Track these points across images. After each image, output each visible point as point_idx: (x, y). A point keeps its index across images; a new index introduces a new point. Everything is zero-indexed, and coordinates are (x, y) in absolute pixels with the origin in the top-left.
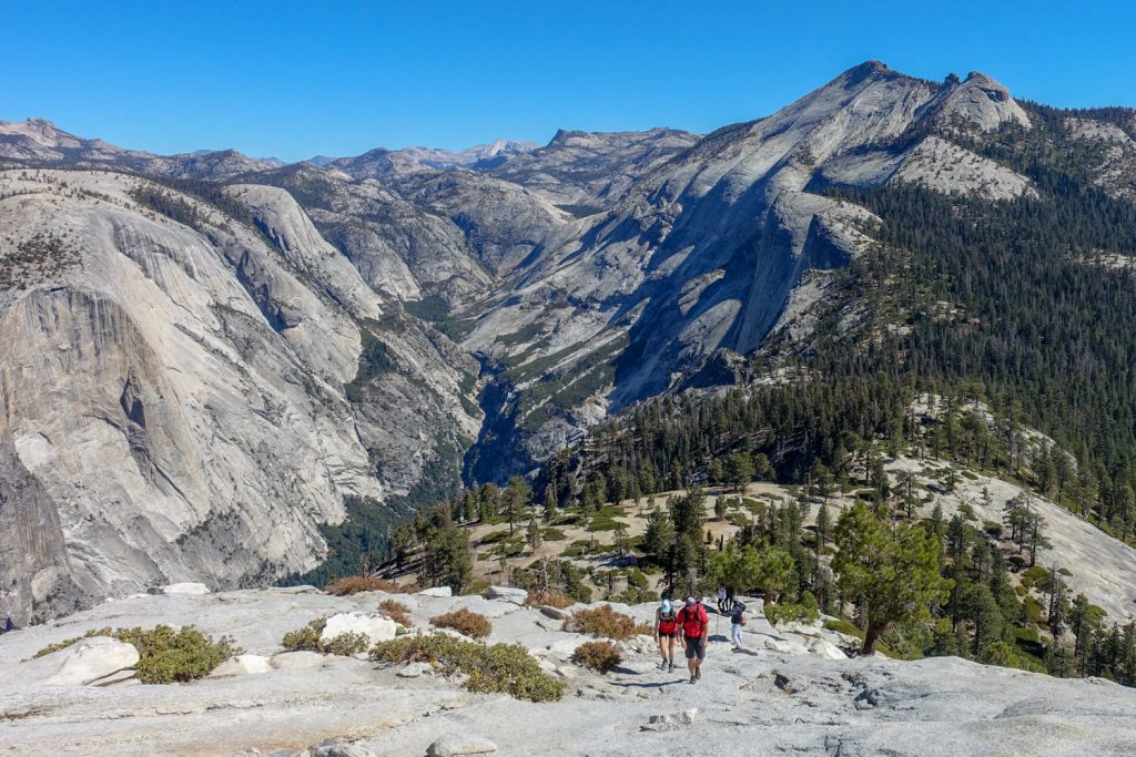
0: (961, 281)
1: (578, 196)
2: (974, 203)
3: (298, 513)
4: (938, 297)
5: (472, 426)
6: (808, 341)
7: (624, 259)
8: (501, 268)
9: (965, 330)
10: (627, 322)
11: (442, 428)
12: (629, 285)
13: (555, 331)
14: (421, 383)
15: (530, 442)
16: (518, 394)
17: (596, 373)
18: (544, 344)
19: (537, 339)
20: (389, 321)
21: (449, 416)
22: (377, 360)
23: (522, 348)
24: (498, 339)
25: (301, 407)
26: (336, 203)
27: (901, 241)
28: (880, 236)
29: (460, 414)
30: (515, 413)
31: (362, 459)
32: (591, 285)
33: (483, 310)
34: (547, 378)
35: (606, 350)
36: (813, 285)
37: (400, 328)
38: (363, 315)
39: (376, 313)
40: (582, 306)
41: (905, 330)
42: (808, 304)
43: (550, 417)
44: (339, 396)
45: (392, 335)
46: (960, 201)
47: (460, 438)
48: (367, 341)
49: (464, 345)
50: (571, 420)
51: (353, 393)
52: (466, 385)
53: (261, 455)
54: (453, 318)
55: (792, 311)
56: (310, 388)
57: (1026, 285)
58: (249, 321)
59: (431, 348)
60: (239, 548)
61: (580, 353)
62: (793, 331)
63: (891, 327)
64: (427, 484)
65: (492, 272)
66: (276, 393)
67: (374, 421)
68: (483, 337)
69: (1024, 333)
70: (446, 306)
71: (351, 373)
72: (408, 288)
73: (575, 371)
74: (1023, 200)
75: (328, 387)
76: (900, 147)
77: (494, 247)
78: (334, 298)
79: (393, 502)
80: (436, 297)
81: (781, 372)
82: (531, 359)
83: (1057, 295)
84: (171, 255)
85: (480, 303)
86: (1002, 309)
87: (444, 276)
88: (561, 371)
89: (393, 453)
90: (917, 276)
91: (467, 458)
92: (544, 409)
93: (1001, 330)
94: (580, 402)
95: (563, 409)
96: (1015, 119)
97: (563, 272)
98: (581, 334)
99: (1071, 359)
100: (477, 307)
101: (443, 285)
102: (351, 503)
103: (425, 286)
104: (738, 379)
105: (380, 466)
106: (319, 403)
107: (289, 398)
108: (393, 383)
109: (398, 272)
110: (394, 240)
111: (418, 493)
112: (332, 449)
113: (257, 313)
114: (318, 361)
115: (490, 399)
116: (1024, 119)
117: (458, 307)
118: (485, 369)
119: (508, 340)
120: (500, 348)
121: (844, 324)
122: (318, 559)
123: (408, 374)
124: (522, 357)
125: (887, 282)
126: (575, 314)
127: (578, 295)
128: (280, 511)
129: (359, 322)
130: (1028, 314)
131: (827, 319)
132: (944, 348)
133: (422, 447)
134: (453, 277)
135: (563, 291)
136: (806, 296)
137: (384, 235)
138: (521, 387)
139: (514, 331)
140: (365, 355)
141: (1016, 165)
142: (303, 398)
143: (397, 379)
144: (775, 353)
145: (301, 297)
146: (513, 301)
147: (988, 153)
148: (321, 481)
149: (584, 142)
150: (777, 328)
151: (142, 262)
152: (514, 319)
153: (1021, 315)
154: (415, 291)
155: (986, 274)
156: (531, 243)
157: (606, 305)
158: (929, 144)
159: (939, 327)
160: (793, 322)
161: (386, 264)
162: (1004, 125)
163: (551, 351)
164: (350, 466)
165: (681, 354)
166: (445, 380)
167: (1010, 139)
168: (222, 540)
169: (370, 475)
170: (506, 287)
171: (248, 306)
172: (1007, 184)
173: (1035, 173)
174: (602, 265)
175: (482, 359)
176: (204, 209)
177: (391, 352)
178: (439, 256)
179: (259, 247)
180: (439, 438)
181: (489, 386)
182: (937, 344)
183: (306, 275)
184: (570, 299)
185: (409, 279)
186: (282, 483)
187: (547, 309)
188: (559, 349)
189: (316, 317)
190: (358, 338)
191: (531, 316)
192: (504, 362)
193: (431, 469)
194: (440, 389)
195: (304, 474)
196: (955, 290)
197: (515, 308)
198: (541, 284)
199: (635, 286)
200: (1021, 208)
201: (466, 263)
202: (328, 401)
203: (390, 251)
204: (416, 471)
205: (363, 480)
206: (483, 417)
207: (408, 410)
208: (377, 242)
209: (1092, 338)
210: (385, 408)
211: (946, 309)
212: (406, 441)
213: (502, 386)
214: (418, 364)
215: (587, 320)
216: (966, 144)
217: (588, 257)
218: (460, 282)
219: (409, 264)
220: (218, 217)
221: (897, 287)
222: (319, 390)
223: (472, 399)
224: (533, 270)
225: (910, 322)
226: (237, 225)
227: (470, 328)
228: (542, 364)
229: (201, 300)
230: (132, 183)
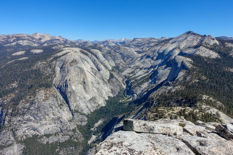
1: (138, 49)
2: (208, 58)
3: (102, 98)
4: (203, 76)
5: (125, 87)
7: (148, 62)
8: (127, 61)
9: (207, 81)
10: (148, 72)
11: (120, 86)
12: (149, 66)
13: (137, 72)
14: (117, 80)
15: (134, 90)
16: (132, 82)
17: (144, 80)
18: (135, 75)
19: (134, 74)
20: (112, 70)
21: (121, 85)
22: (112, 76)
23: (131, 75)
24: (128, 73)
25: (102, 83)
26: (103, 51)
27: (196, 66)
28: (193, 64)
29: (123, 84)
30: (131, 85)
31: (110, 91)
32: (142, 66)
33: (125, 68)
34: (136, 80)
35: (145, 77)
37: (114, 71)
38: (109, 69)
40: (141, 69)
41: (197, 81)
43: (137, 86)
44: (107, 81)
45: (113, 72)
46: (206, 58)
47: (123, 88)
48: (110, 73)
49: (122, 74)
50: (140, 87)
51: (109, 81)
52: (123, 80)
53: (98, 89)
55: (179, 76)
56: (103, 80)
57: (217, 74)
58: (95, 70)
59: (118, 75)
60: (96, 102)
61: (141, 77)
63: (195, 80)
64: (119, 95)
65: (126, 62)
66: (99, 80)
67: (111, 85)
68: (125, 73)
69: (216, 82)
70: (119, 67)
71: (108, 78)
72: (113, 64)
73: (141, 79)
74: (217, 58)
75: (105, 80)
76: (196, 47)
77: (126, 58)
78: (105, 66)
79: (114, 97)
80: (117, 66)
82: (133, 77)
83: (222, 76)
84: (86, 61)
85: (124, 67)
86: (213, 78)
87: (119, 63)
88: (138, 79)
89: (114, 90)
90: (199, 72)
91: (124, 92)
92: (136, 85)
93: (213, 82)
94: (141, 84)
95: (139, 85)
96: (216, 44)
97: (138, 63)
98: (140, 73)
99: (224, 88)
100: (124, 68)
101: (119, 64)
102: (109, 97)
103: (116, 64)
104: (171, 86)
105: (112, 91)
106: (105, 83)
107: (101, 81)
108: (114, 80)
109: (112, 62)
110: (111, 57)
111: (117, 96)
112: (106, 89)
113: (96, 69)
114: (104, 76)
115: (127, 82)
116: (218, 43)
117: (121, 68)
118: (126, 78)
119: (129, 74)
120: (128, 75)
122: (105, 104)
123: (116, 78)
124: (132, 76)
125: (194, 73)
126: (140, 70)
127: (140, 67)
128: (100, 97)
129: (109, 70)
130: (217, 80)
132: (204, 84)
133: (118, 90)
134: (120, 63)
135: (138, 66)
136: (181, 74)
137: (110, 56)
138: (132, 81)
139: (130, 72)
140: (110, 75)
141: (216, 51)
142: (102, 81)
143: (114, 79)
145: (102, 67)
146: (130, 67)
147: (211, 49)
148: (105, 93)
149: (139, 40)
150: (177, 79)
151: (83, 62)
152: (130, 70)
154: (114, 65)
155: (210, 72)
156: (132, 58)
157: (145, 69)
158: (201, 48)
159: (203, 81)
160: (179, 78)
161: (110, 61)
162: (214, 44)
163: (136, 76)
164: (109, 92)
165: (158, 78)
166: (120, 79)
167: (215, 47)
168: (94, 101)
169: (111, 93)
170: (128, 64)
171: (95, 68)
172: (214, 55)
173: (219, 53)
174: (144, 62)
175: (126, 77)
176: (89, 53)
177: (113, 75)
178: (118, 59)
179: (96, 59)
180: (120, 88)
181: (127, 81)
182: (203, 84)
183: (102, 63)
184: (139, 68)
185: (114, 63)
186: (101, 94)
187: (135, 69)
188: (137, 75)
189: (104, 70)
190: (109, 73)
191: (133, 70)
192: (129, 77)
193: (119, 93)
194: (120, 81)
195: (103, 92)
196: (205, 74)
197: (130, 69)
198: (134, 65)
199: (150, 66)
200: (217, 59)
201: (122, 61)
202: (106, 82)
203: (111, 59)
204: (117, 93)
205: (110, 94)
206: (126, 85)
207: (116, 84)
208: (109, 57)
209: (228, 84)
210: (113, 83)
211: (204, 78)
212: (116, 88)
213: (129, 81)
214: (117, 77)
215: (142, 71)
216: (207, 48)
217: (142, 61)
218: (121, 63)
219: (114, 60)
220: (90, 55)
221: (196, 74)
222: (104, 80)
223: (124, 82)
224: (132, 62)
225: (198, 79)
226: (93, 56)
227: (123, 71)
228: (135, 78)
229: (89, 67)
230: (80, 49)
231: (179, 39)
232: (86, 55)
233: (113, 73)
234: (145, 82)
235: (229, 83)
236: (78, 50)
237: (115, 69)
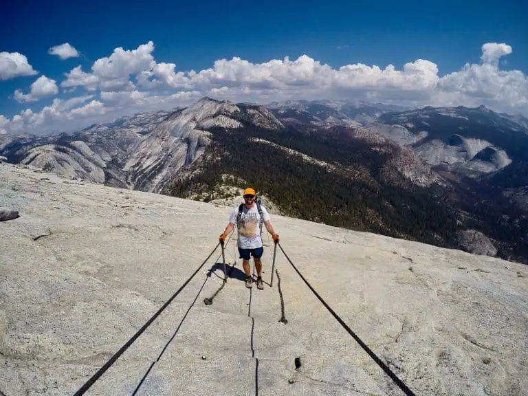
1: (141, 129)
2: (230, 129)
7: (156, 144)
8: (128, 150)
9: (231, 157)
10: (159, 159)
13: (144, 163)
14: (117, 180)
17: (155, 172)
18: (142, 166)
19: (140, 166)
20: (108, 167)
22: (108, 176)
23: (137, 168)
24: (131, 167)
26: (90, 140)
27: (217, 140)
28: (213, 139)
32: (150, 152)
33: (126, 160)
34: (144, 174)
35: (155, 167)
36: (201, 150)
37: (111, 168)
38: (103, 166)
39: (105, 166)
40: (149, 157)
42: (200, 155)
46: (228, 129)
48: (105, 172)
49: (123, 169)
54: (119, 163)
55: (197, 157)
58: (83, 172)
59: (118, 172)
61: (151, 167)
63: (217, 158)
65: (126, 151)
68: (127, 167)
70: (117, 161)
71: (104, 180)
72: (108, 158)
73: (151, 171)
74: (240, 128)
76: (215, 116)
77: (125, 145)
78: (96, 164)
80: (115, 159)
81: (198, 170)
84: (66, 161)
88: (147, 172)
90: (221, 147)
94: (153, 179)
96: (237, 111)
97: (143, 149)
98: (149, 163)
100: (124, 160)
101: (116, 156)
103: (112, 157)
104: (189, 171)
108: (112, 181)
109: (106, 155)
110: (104, 147)
113: (83, 170)
116: (239, 110)
117: (120, 161)
118: (130, 174)
119: (134, 167)
120: (132, 169)
121: (208, 158)
123: (115, 178)
124: (138, 170)
125: (215, 149)
126: (147, 159)
129: (102, 168)
131: (204, 158)
134: (117, 154)
136: (200, 153)
137: (101, 146)
138: (139, 177)
139: (134, 164)
140: (106, 175)
141: (238, 120)
144: (195, 165)
145: (91, 165)
146: (133, 157)
147: (232, 117)
149: (141, 116)
150: (195, 160)
151: (61, 164)
152: (134, 161)
154: (110, 158)
156: (134, 143)
157: (155, 155)
158: (220, 117)
161: (103, 153)
162: (235, 111)
163: (143, 168)
166: (122, 178)
167: (236, 114)
170: (130, 154)
171: (81, 169)
172: (236, 124)
173: (241, 121)
175: (129, 172)
176: (68, 149)
177: (110, 174)
178: (114, 149)
179: (80, 155)
183: (90, 160)
184: (146, 155)
185: (108, 156)
187: (141, 158)
188: (145, 167)
189: (95, 169)
190: (103, 172)
191: (137, 161)
192: (134, 172)
197: (134, 159)
198: (139, 153)
199: (160, 151)
200: (239, 129)
201: (120, 150)
203: (103, 150)
208: (100, 149)
211: (227, 153)
213: (135, 177)
214: (116, 176)
215: (150, 160)
216: (228, 116)
218: (119, 155)
219: (108, 152)
220: (71, 150)
224: (136, 149)
225: (220, 157)
226: (74, 151)
227: (124, 165)
228: (142, 171)
229: (72, 170)
230: (53, 146)
231: (194, 108)
232: (65, 152)
233: (109, 171)
234: (158, 174)
236: (51, 147)
237: (111, 165)
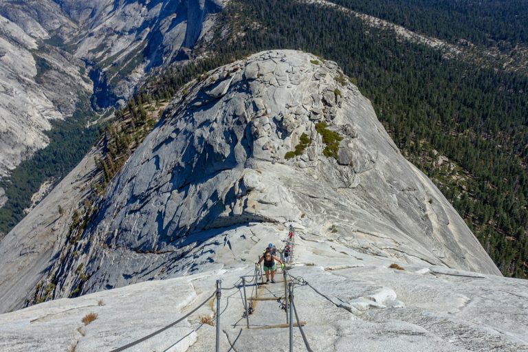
0: (260, 15)
3: (33, 128)
4: (253, 21)
5: (90, 87)
6: (212, 41)
7: (133, 13)
8: (81, 20)
9: (263, 32)
10: (140, 39)
11: (78, 89)
12: (138, 24)
13: (112, 45)
14: (64, 73)
15: (115, 90)
16: (105, 72)
17: (133, 61)
18: (109, 51)
19: (105, 49)
20: (42, 49)
21: (79, 84)
22: (43, 66)
23: (100, 54)
24: (89, 51)
25: (19, 88)
29: (83, 83)
30: (105, 80)
31: (50, 105)
32: (121, 25)
33: (79, 40)
34: (115, 65)
35: (135, 51)
36: (210, 20)
37: (48, 51)
38: (30, 48)
39: (35, 46)
40: (121, 34)
41: (243, 34)
42: (210, 27)
43: (120, 80)
44: (33, 82)
45: (46, 55)
47: (86, 92)
48: (36, 58)
49: (75, 55)
50: (128, 80)
51: (38, 79)
52: (82, 71)
53: (11, 108)
54: (66, 45)
55: (204, 31)
56: (20, 80)
57: (281, 13)
59: (63, 58)
60: (16, 143)
61: (125, 54)
62: (206, 38)
63: (239, 34)
64: (79, 111)
65: (77, 23)
66: (7, 84)
67: (50, 90)
68: (83, 51)
69: (281, 31)
70: (61, 40)
71: (34, 72)
72: (43, 33)
73: (125, 61)
75: (27, 79)
77: (75, 11)
78: (15, 41)
79: (68, 119)
80: (56, 36)
81: (205, 54)
82: (105, 58)
83: (291, 16)
85: (76, 37)
86: (274, 23)
87: (57, 26)
88: (119, 61)
89: (62, 101)
90: (245, 13)
91: (92, 100)
92: (116, 77)
93: (274, 31)
94: (130, 73)
95: (125, 75)
97: (109, 20)
98: (122, 46)
99: (296, 39)
100: (75, 39)
101: (58, 30)
102: (52, 122)
103: (50, 32)
104: (190, 58)
105: (58, 106)
106: (27, 87)
107: (12, 84)
108: (53, 74)
109: (37, 27)
110: (29, 12)
111: (76, 114)
112: (37, 103)
114: (19, 69)
115: (94, 75)
117: (67, 40)
118: (87, 64)
119: (94, 51)
120: (91, 55)
121: (223, 34)
122: (47, 143)
123: (58, 70)
124: (102, 57)
125: (236, 17)
126: (118, 38)
127: (117, 29)
128: (26, 128)
129: (30, 51)
130: (282, 25)
131: (217, 33)
132: (256, 39)
133: (73, 98)
134: (61, 27)
135: (111, 28)
136: (208, 24)
137: (24, 10)
138: (105, 69)
139: (95, 47)
140: (37, 64)
142: (18, 84)
143: (53, 72)
144: (201, 47)
146: (91, 35)
148: (37, 115)
150: (200, 37)
152: (93, 42)
153: (280, 25)
154: (46, 34)
155: (268, 11)
156: (91, 8)
157: (131, 32)
159: (255, 32)
160: (205, 35)
161: (30, 24)
163: (112, 54)
164: (47, 108)
165: (165, 50)
166: (73, 71)
168: (8, 141)
169: (56, 110)
170: (85, 28)
174: (124, 15)
175: (86, 61)
177: (48, 62)
178: (52, 18)
180: (78, 93)
181: (91, 71)
182: (254, 38)
184: (115, 31)
185: (42, 29)
186: (25, 120)
187: (106, 37)
188: (116, 53)
189: (12, 51)
190: (32, 59)
191: (100, 40)
192: (95, 61)
193: (78, 105)
194: (72, 74)
195: (30, 113)
196: (259, 17)
197: (93, 38)
198: (101, 26)
199: (140, 24)
201: (65, 20)
202: (29, 84)
203: (29, 18)
204: (73, 107)
205: (53, 112)
206: (93, 83)
207: (62, 84)
208: (22, 14)
209: (302, 31)
210: (53, 84)
211: (256, 25)
212: (66, 96)
213: (97, 70)
214: (60, 65)
215: (124, 40)
217: (118, 12)
218: (64, 28)
219: (40, 22)
221: (239, 18)
222: (24, 80)
223: (86, 77)
224: (95, 20)
225: (245, 31)
227: (76, 48)
228: (110, 60)
233: (44, 56)
234: (138, 64)
235: (305, 29)
237: (47, 46)
